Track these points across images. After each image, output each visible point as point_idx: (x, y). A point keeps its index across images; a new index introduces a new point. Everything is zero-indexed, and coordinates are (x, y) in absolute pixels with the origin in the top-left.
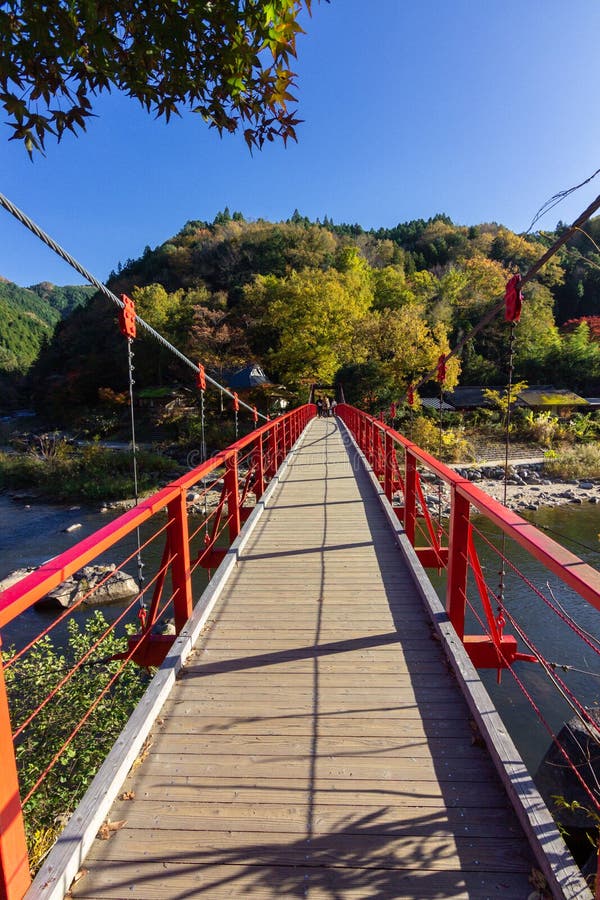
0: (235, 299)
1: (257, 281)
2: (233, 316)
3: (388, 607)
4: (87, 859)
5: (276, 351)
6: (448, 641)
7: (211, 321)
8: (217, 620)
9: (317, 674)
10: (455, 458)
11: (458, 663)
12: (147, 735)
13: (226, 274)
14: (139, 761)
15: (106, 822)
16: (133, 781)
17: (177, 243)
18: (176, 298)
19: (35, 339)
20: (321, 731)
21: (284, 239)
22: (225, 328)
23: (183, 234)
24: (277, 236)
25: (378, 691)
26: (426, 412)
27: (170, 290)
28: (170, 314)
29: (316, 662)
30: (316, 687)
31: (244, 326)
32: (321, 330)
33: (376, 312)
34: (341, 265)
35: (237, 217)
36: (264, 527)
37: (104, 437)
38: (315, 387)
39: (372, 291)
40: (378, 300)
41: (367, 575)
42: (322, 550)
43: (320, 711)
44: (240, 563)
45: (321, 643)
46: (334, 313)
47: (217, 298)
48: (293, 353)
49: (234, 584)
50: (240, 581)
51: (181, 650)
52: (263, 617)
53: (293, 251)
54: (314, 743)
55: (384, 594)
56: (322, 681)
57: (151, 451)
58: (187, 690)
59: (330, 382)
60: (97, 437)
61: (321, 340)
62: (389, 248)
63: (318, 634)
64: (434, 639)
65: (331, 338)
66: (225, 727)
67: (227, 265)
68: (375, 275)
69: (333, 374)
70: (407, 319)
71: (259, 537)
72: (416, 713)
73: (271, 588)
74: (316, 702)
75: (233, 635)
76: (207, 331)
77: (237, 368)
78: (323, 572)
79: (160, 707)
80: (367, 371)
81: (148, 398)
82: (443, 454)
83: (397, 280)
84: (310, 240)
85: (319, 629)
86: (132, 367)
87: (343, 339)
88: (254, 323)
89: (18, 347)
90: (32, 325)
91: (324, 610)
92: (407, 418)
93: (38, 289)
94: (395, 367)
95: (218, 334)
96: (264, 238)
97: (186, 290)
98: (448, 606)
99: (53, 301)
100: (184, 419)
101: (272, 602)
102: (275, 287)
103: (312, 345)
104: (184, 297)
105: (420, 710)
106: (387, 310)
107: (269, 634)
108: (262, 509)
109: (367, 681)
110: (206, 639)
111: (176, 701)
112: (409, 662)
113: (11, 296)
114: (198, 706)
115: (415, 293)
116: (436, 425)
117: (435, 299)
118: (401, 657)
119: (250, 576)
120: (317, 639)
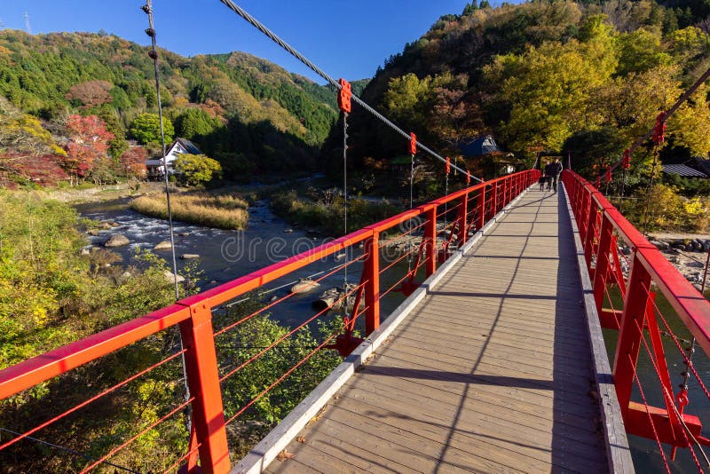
0: (475, 79)
1: (496, 61)
2: (470, 94)
3: (552, 357)
4: (267, 469)
5: (506, 123)
6: (605, 401)
7: (451, 100)
8: (398, 337)
9: (464, 397)
10: (699, 228)
11: (609, 425)
12: (324, 403)
13: (469, 58)
14: (314, 419)
15: (284, 451)
16: (308, 432)
17: (429, 38)
18: (425, 83)
19: (328, 123)
20: (453, 443)
21: (527, 18)
22: (462, 105)
23: (435, 28)
24: (520, 16)
25: (516, 426)
26: (668, 179)
27: (421, 78)
28: (419, 96)
29: (467, 388)
30: (461, 407)
31: (480, 102)
32: (553, 101)
33: (619, 79)
34: (584, 34)
35: (483, 6)
36: (458, 270)
37: (366, 193)
38: (542, 154)
39: (616, 57)
40: (623, 65)
41: (540, 325)
42: (503, 296)
43: (458, 427)
44: (428, 297)
45: (476, 373)
46: (569, 83)
47: (459, 81)
48: (524, 124)
49: (420, 311)
50: (425, 310)
51: (363, 351)
52: (435, 341)
53: (535, 28)
54: (444, 451)
55: (552, 345)
56: (467, 403)
57: (397, 205)
58: (362, 381)
59: (558, 150)
60: (360, 193)
61: (552, 110)
62: (645, 9)
63: (476, 365)
64: (590, 395)
65: (564, 108)
66: (380, 416)
67: (470, 50)
68: (624, 39)
69: (562, 142)
70: (655, 82)
71: (451, 278)
72: (548, 457)
73: (448, 320)
74: (456, 419)
75: (405, 349)
76: (446, 109)
77: (470, 139)
78: (499, 315)
79: (339, 387)
80: (600, 137)
81: (399, 165)
82: (683, 224)
83: (650, 42)
84: (552, 15)
85: (479, 361)
86: (346, 136)
87: (577, 107)
88: (489, 98)
89: (318, 129)
90: (327, 112)
91: (488, 346)
92: (642, 184)
94: (634, 133)
95: (455, 110)
96: (506, 20)
97: (433, 77)
98: (614, 370)
100: (424, 181)
101: (444, 330)
102: (514, 64)
103: (543, 116)
104: (431, 82)
105: (553, 455)
106: (632, 75)
107: (435, 356)
108: (460, 256)
109: (508, 416)
110: (385, 348)
111: (351, 386)
112: (555, 410)
113: (315, 93)
114: (364, 395)
115: (671, 54)
116: (677, 193)
117: (698, 57)
118: (550, 404)
119: (433, 307)
120: (474, 369)
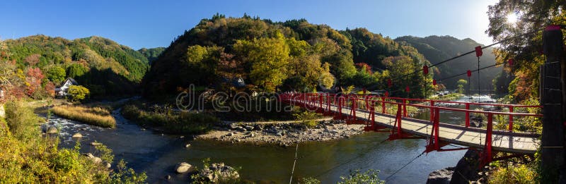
1: (238, 42)
2: (236, 56)
17: (199, 28)
22: (234, 61)
23: (201, 24)
28: (204, 56)
31: (241, 61)
33: (292, 56)
35: (222, 17)
39: (288, 48)
40: (292, 51)
53: (251, 30)
61: (273, 67)
62: (288, 30)
67: (222, 36)
68: (287, 41)
76: (226, 63)
84: (257, 26)
88: (245, 59)
93: (141, 51)
99: (145, 54)
102: (247, 45)
113: (132, 54)
